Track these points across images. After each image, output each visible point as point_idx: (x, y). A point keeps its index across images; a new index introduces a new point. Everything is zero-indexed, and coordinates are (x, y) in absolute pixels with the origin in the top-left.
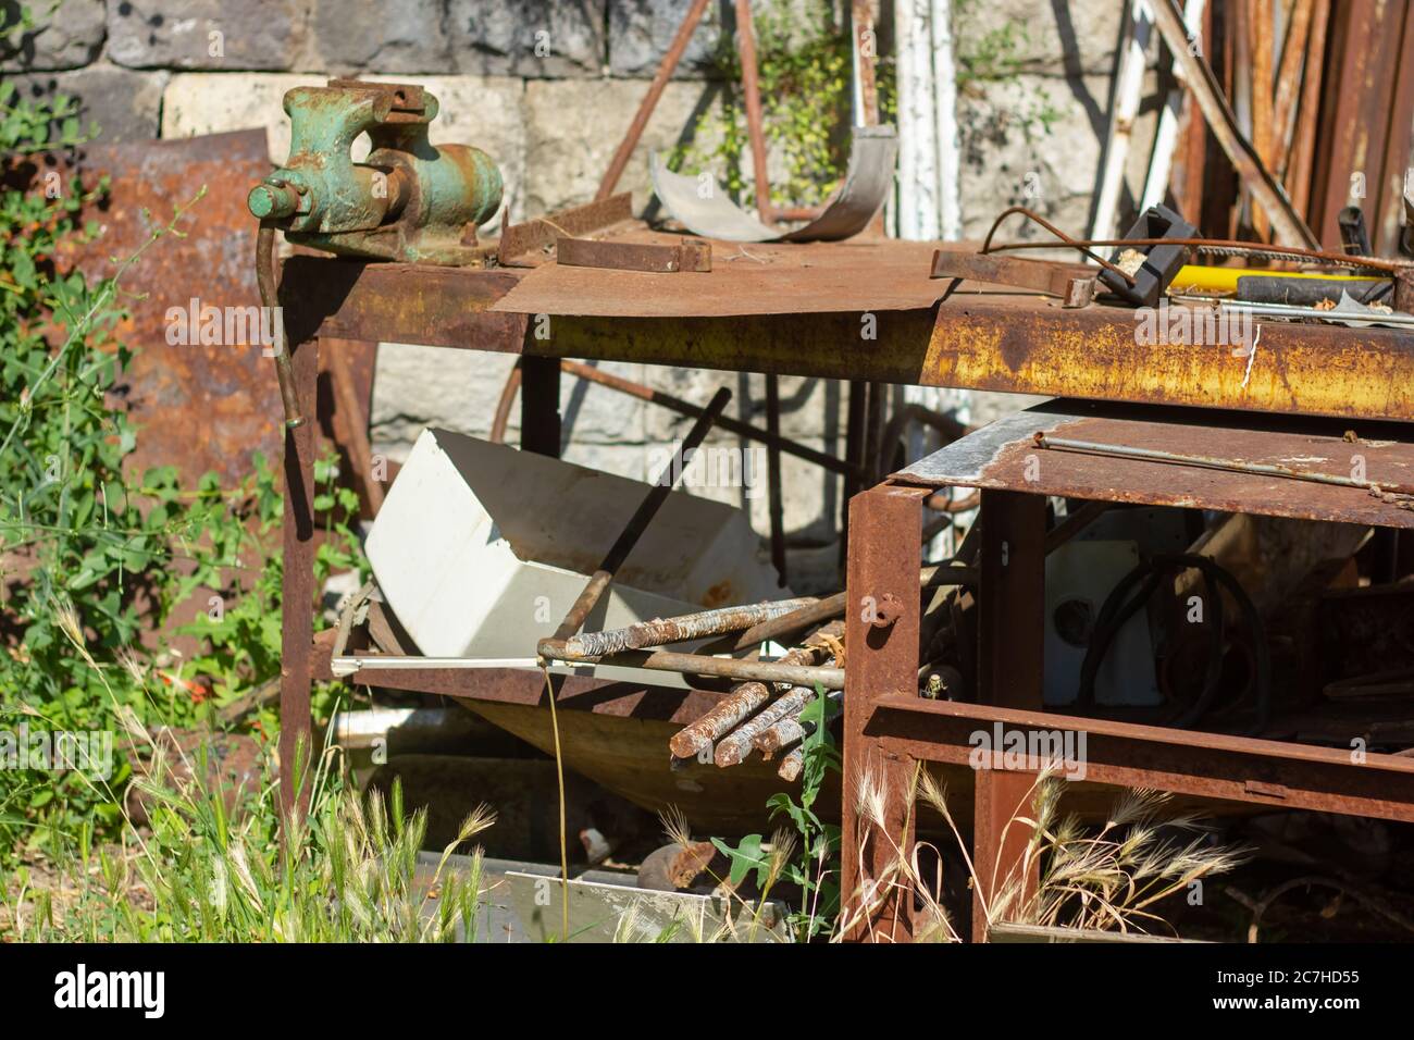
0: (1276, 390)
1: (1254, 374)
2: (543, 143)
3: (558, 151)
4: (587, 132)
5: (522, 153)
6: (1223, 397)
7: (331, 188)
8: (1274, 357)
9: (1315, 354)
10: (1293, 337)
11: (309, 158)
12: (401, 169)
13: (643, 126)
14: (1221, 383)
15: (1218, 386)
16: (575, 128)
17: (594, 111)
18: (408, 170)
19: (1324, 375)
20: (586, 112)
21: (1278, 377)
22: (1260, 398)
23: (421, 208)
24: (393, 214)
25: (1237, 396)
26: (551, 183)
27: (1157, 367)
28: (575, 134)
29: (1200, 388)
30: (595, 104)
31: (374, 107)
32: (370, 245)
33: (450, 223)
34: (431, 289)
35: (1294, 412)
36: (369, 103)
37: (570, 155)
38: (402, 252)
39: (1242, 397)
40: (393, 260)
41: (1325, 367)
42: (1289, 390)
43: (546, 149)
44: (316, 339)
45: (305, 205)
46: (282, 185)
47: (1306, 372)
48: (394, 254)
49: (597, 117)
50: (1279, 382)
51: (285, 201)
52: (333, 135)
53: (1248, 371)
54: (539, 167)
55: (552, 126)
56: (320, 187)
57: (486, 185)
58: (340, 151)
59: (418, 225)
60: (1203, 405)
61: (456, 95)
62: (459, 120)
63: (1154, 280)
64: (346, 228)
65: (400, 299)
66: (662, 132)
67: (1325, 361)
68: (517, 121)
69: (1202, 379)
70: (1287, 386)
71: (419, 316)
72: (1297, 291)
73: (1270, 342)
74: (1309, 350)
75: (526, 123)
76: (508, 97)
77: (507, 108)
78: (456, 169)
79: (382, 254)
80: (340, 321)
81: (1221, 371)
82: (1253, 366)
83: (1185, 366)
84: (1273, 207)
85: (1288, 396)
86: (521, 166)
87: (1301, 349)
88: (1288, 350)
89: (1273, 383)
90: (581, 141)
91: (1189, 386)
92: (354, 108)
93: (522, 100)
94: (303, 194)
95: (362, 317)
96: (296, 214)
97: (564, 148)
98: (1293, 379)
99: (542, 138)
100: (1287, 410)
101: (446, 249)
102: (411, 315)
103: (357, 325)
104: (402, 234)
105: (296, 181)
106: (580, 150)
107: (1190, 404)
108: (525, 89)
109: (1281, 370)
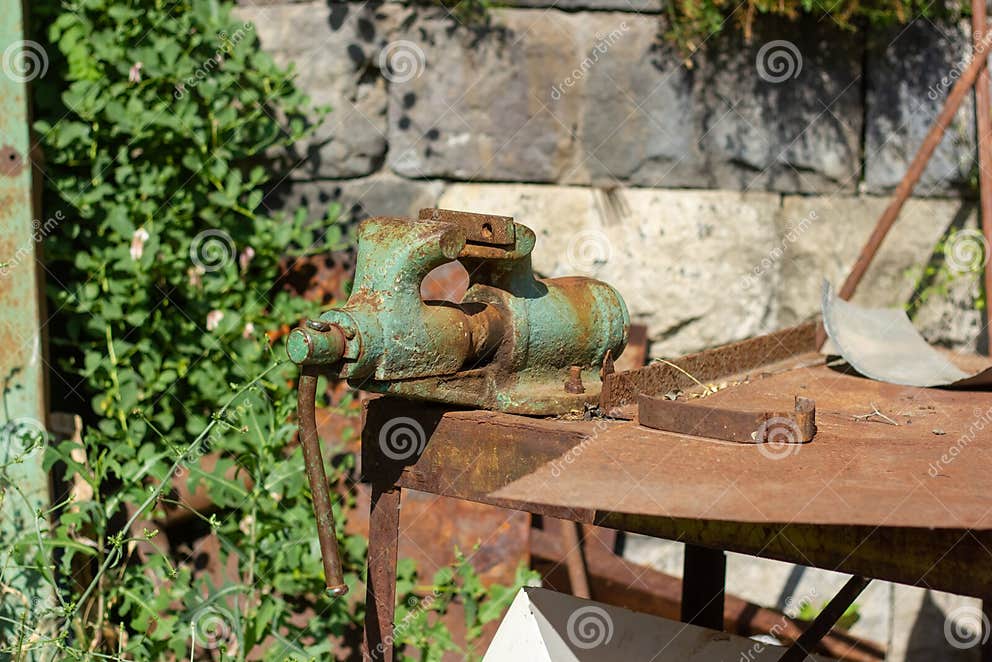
2: (797, 257)
3: (812, 264)
4: (839, 247)
5: (777, 266)
7: (387, 332)
11: (368, 297)
12: (495, 306)
13: (879, 244)
16: (828, 242)
17: (848, 227)
18: (502, 308)
20: (840, 227)
23: (514, 349)
24: (478, 358)
26: (803, 295)
28: (828, 249)
30: (849, 220)
31: (442, 242)
32: (445, 392)
33: (559, 365)
34: (506, 444)
36: (436, 238)
37: (823, 267)
38: (491, 398)
40: (478, 408)
43: (800, 264)
44: (399, 489)
45: (352, 350)
46: (325, 329)
48: (481, 401)
49: (851, 233)
51: (325, 347)
52: (394, 273)
54: (793, 280)
55: (806, 239)
56: (372, 331)
57: (607, 324)
58: (402, 291)
59: (513, 369)
61: (713, 209)
62: (715, 233)
64: (410, 374)
65: (476, 454)
66: (914, 249)
68: (772, 234)
71: (495, 473)
75: (781, 237)
76: (763, 212)
77: (762, 223)
78: (567, 305)
79: (462, 401)
80: (420, 472)
86: (776, 278)
90: (834, 256)
92: (419, 243)
93: (778, 215)
94: (350, 339)
95: (440, 469)
96: (343, 361)
97: (817, 261)
99: (796, 252)
101: (539, 396)
102: (486, 471)
103: (436, 477)
104: (491, 379)
105: (345, 324)
106: (832, 265)
108: (782, 204)
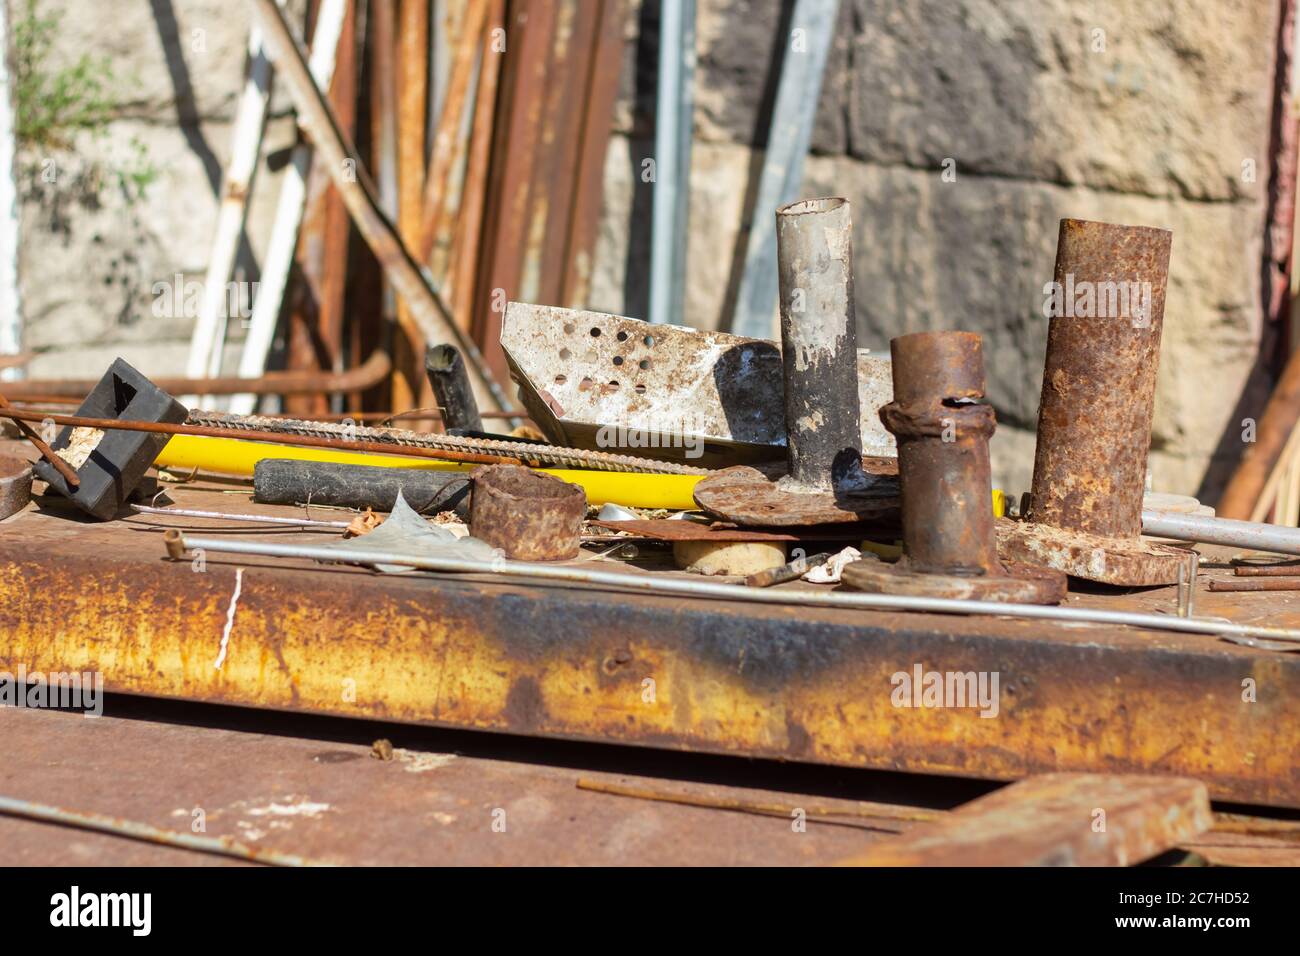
0: (267, 673)
1: (233, 647)
6: (187, 683)
8: (263, 622)
9: (326, 619)
10: (291, 591)
14: (184, 659)
15: (178, 663)
19: (340, 651)
21: (270, 653)
22: (244, 686)
25: (209, 680)
27: (87, 633)
29: (151, 666)
35: (292, 710)
39: (216, 682)
41: (340, 639)
42: (288, 675)
47: (313, 646)
50: (272, 662)
53: (224, 642)
60: (157, 693)
63: (109, 479)
67: (341, 630)
69: (155, 653)
70: (283, 668)
72: (340, 485)
73: (256, 598)
74: (317, 612)
81: (183, 640)
82: (232, 635)
83: (129, 631)
84: (418, 297)
85: (286, 683)
87: (304, 611)
88: (284, 610)
89: (263, 661)
91: (135, 663)
98: (293, 656)
100: (285, 705)
107: (137, 691)
109: (274, 641)
